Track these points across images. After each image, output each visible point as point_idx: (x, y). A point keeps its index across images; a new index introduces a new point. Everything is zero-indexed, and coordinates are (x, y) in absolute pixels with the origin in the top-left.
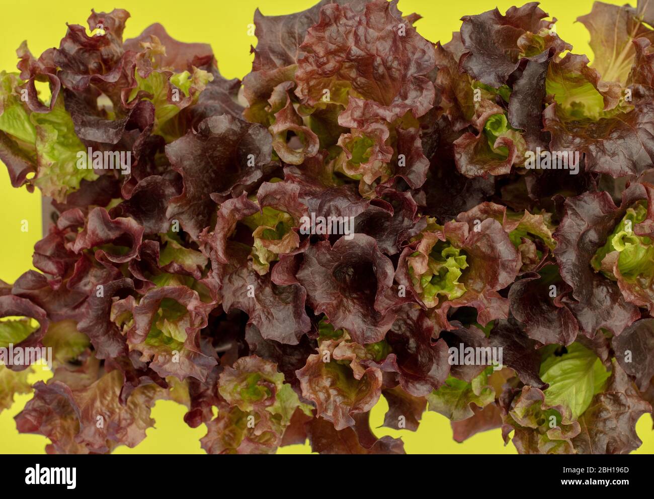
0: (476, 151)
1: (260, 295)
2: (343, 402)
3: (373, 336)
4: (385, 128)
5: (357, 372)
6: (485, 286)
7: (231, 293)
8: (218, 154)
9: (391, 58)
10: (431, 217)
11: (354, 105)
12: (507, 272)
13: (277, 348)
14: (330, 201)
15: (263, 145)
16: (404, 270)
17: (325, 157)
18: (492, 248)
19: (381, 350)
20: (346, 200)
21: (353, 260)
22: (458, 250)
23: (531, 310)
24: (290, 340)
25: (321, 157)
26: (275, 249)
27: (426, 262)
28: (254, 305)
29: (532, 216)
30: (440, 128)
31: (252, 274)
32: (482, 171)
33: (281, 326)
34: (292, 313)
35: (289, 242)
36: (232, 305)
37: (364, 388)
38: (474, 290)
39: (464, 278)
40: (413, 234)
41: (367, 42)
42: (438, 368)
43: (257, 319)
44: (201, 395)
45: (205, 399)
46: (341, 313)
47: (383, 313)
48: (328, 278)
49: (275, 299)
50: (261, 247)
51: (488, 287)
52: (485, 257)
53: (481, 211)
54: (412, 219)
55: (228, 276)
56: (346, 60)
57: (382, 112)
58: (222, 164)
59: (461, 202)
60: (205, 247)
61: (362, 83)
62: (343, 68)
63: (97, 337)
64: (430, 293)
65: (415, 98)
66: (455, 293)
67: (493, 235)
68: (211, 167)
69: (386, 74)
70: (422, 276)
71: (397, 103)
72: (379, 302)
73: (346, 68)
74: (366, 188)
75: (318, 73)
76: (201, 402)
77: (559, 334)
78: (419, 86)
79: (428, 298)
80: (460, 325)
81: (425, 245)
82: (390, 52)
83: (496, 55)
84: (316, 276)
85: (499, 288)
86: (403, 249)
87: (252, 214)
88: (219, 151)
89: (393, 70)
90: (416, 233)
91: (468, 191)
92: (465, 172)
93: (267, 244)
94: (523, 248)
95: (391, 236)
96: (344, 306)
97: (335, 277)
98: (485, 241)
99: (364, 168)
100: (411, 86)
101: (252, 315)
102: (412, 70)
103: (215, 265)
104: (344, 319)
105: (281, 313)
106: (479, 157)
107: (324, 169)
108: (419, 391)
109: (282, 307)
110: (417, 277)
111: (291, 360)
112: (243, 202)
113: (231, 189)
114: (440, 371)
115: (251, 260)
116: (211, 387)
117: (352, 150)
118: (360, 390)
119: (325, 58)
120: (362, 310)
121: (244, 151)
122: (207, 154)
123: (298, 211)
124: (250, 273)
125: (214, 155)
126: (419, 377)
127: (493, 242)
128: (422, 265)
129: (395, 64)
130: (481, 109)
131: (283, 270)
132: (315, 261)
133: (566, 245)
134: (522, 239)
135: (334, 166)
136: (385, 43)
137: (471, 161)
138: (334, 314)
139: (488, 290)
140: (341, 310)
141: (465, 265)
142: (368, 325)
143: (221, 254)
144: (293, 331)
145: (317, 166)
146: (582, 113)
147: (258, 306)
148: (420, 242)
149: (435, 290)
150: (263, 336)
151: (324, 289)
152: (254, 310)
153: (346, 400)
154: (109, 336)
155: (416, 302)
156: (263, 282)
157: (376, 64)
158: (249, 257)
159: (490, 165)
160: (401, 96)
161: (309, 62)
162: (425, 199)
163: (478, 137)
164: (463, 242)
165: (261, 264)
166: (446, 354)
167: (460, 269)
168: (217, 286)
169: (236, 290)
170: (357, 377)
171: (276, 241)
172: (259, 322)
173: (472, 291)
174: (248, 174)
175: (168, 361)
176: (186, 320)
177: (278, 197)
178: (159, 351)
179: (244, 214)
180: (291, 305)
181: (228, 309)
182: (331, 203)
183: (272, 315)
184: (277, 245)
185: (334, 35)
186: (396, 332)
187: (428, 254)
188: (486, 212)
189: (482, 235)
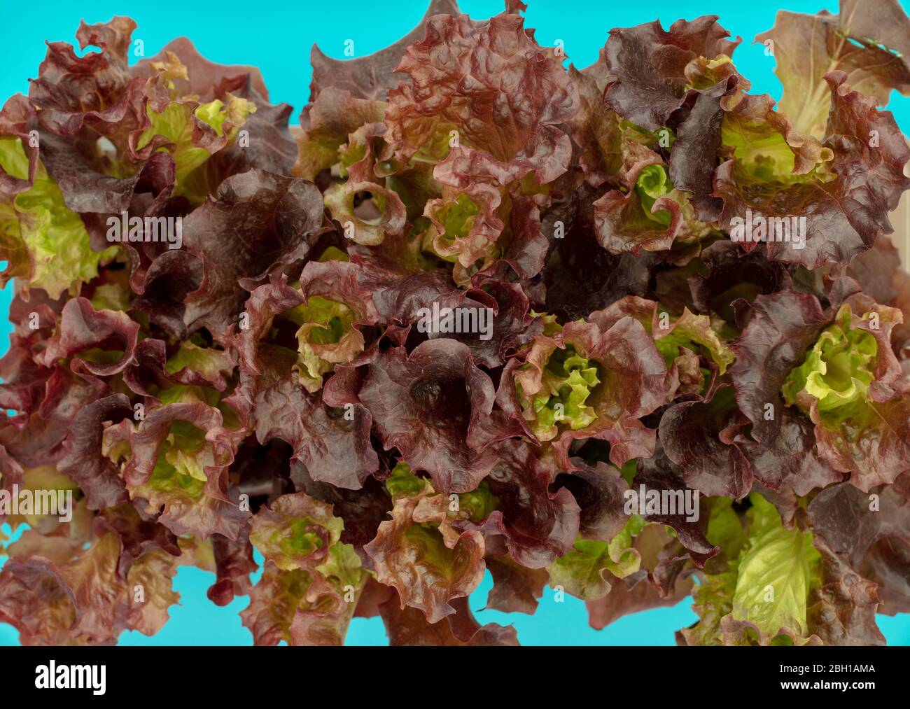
0: (625, 216)
1: (310, 418)
2: (436, 583)
3: (463, 483)
4: (497, 193)
5: (449, 539)
6: (622, 412)
7: (269, 416)
8: (249, 226)
9: (520, 96)
10: (550, 314)
11: (458, 153)
12: (652, 392)
14: (411, 293)
15: (311, 208)
16: (509, 390)
17: (408, 229)
18: (631, 357)
19: (483, 504)
20: (434, 292)
21: (439, 375)
22: (587, 360)
23: (692, 447)
24: (349, 483)
26: (330, 356)
27: (540, 376)
28: (301, 433)
29: (694, 316)
31: (298, 389)
32: (633, 245)
33: (338, 463)
34: (353, 445)
35: (349, 343)
36: (269, 434)
37: (461, 560)
38: (607, 416)
39: (594, 398)
40: (523, 341)
41: (489, 72)
42: (561, 526)
43: (304, 453)
44: (230, 560)
45: (236, 565)
46: (420, 449)
48: (402, 399)
49: (329, 424)
50: (309, 353)
51: (628, 413)
52: (621, 370)
53: (622, 308)
54: (522, 321)
55: (264, 393)
56: (457, 94)
57: (494, 169)
58: (258, 239)
59: (599, 300)
60: (231, 352)
61: (476, 127)
62: (452, 104)
63: (87, 479)
64: (546, 421)
65: (544, 156)
66: (582, 420)
67: (632, 340)
68: (243, 245)
69: (512, 117)
70: (534, 397)
71: (519, 159)
72: (473, 435)
73: (456, 105)
74: (463, 273)
75: (415, 110)
76: (230, 570)
77: (729, 483)
78: (550, 139)
79: (544, 428)
80: (582, 463)
81: (538, 353)
82: (519, 87)
83: (653, 86)
84: (387, 395)
85: (640, 414)
86: (507, 360)
87: (295, 307)
88: (250, 221)
89: (522, 113)
90: (527, 339)
91: (611, 286)
92: (609, 245)
93: (319, 351)
94: (681, 361)
96: (424, 438)
97: (414, 397)
98: (621, 348)
99: (461, 244)
100: (541, 138)
101: (296, 447)
103: (244, 377)
104: (424, 455)
105: (337, 445)
106: (628, 224)
107: (406, 247)
108: (535, 560)
109: (340, 435)
110: (527, 398)
111: (355, 509)
112: (280, 289)
113: (267, 271)
114: (565, 531)
115: (297, 371)
116: (243, 548)
117: (445, 221)
118: (455, 563)
119: (428, 89)
120: (449, 445)
121: (285, 217)
123: (358, 300)
124: (294, 388)
125: (246, 228)
126: (537, 541)
127: (633, 350)
128: (534, 381)
129: (525, 105)
130: (631, 158)
131: (340, 386)
132: (384, 374)
133: (750, 362)
134: (680, 348)
135: (421, 244)
136: (513, 74)
137: (618, 230)
138: (411, 449)
139: (626, 417)
140: (420, 444)
141: (596, 382)
142: (458, 466)
143: (250, 362)
144: (354, 471)
146: (771, 172)
147: (306, 435)
148: (531, 350)
150: (312, 476)
151: (397, 414)
152: (300, 440)
153: (439, 580)
154: (103, 476)
155: (524, 434)
156: (313, 402)
157: (498, 102)
158: (294, 367)
159: (642, 237)
160: (526, 150)
161: (403, 94)
164: (590, 351)
165: (310, 378)
166: (571, 507)
167: (589, 387)
168: (247, 406)
169: (275, 413)
170: (449, 544)
171: (331, 345)
172: (306, 457)
173: (605, 418)
174: (291, 249)
175: (185, 513)
176: (208, 451)
177: (330, 282)
178: (172, 499)
179: (283, 307)
180: (351, 433)
181: (263, 439)
182: (413, 296)
183: (325, 447)
184: (333, 351)
185: (443, 58)
186: (499, 480)
187: (542, 366)
188: (628, 310)
189: (617, 341)
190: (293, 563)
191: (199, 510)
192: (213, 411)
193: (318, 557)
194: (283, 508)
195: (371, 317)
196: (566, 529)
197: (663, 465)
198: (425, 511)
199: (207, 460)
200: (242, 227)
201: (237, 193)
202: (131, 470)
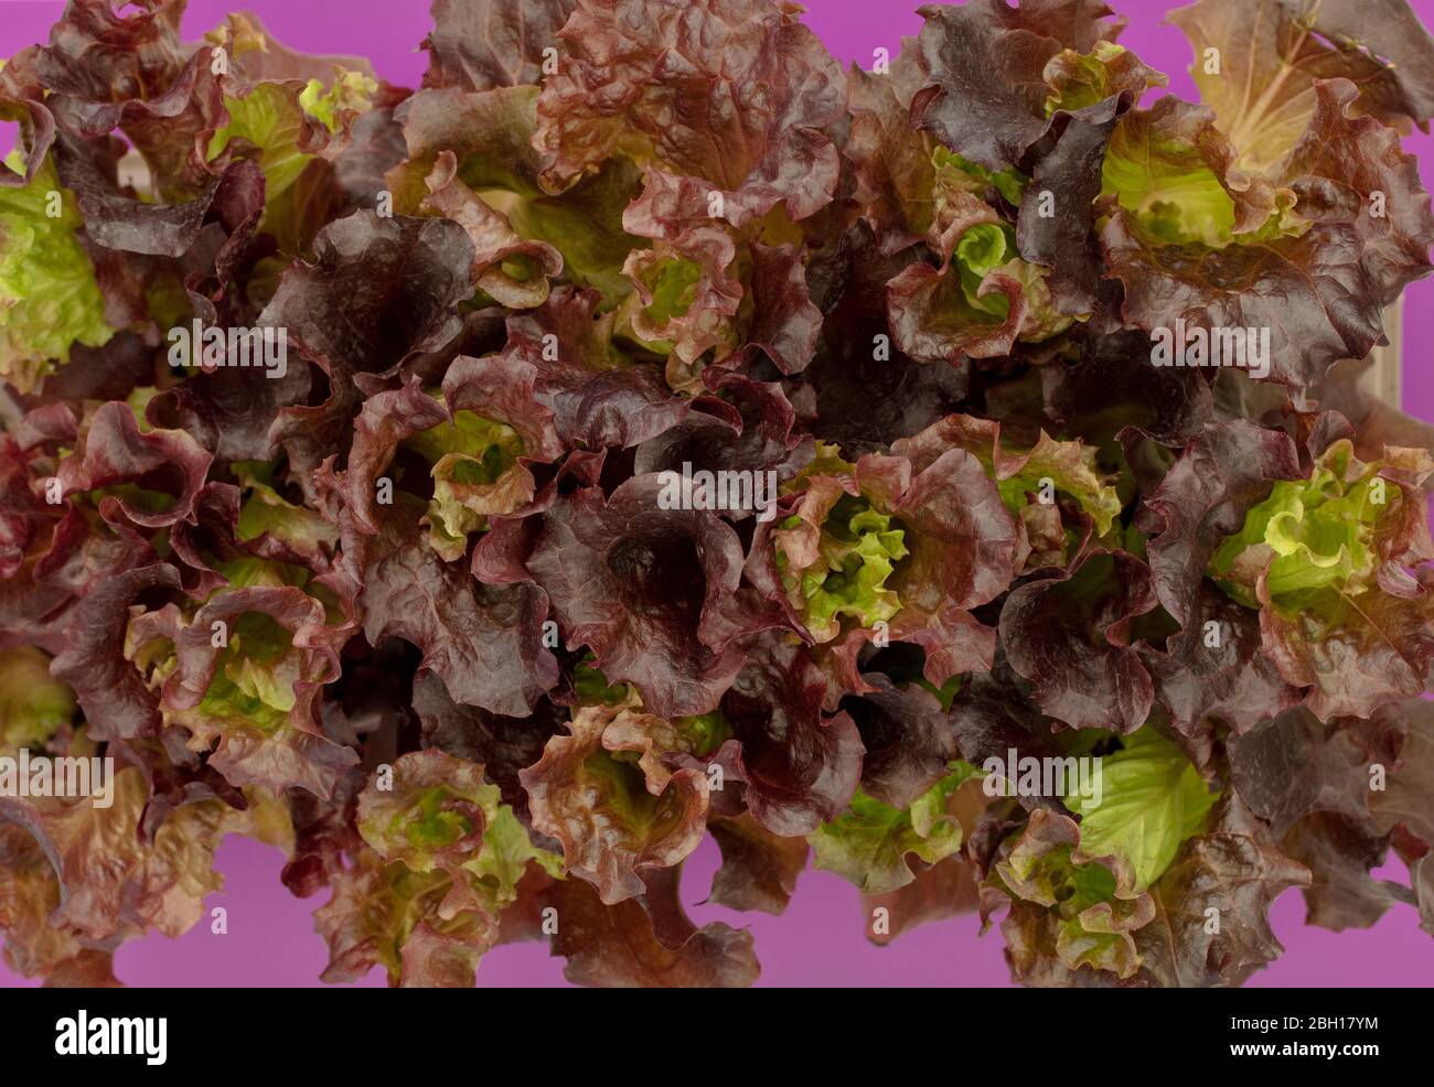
0: (937, 304)
1: (448, 606)
2: (621, 844)
3: (692, 702)
4: (725, 239)
5: (654, 779)
6: (943, 600)
7: (384, 603)
9: (750, 86)
10: (829, 443)
11: (659, 187)
12: (992, 568)
13: (482, 725)
14: (603, 398)
16: (765, 556)
17: (594, 303)
18: (962, 515)
19: (709, 732)
20: (639, 399)
21: (654, 532)
22: (888, 519)
23: (1049, 652)
24: (511, 707)
25: (585, 304)
26: (480, 504)
27: (815, 540)
28: (434, 629)
29: (1055, 443)
30: (854, 247)
31: (430, 560)
32: (950, 349)
33: (493, 676)
34: (517, 647)
35: (510, 489)
36: (386, 630)
37: (669, 814)
38: (919, 606)
39: (896, 581)
40: (786, 476)
41: (704, 45)
42: (833, 775)
43: (441, 660)
44: (318, 826)
45: (327, 835)
46: (624, 649)
47: (716, 649)
48: (596, 571)
49: (479, 615)
50: (450, 500)
51: (951, 601)
52: (945, 535)
53: (942, 434)
54: (782, 444)
55: (377, 565)
56: (653, 81)
58: (374, 324)
60: (328, 500)
61: (680, 138)
62: (644, 100)
63: (93, 692)
64: (821, 611)
65: (794, 178)
66: (878, 611)
67: (963, 486)
68: (355, 336)
69: (737, 119)
70: (805, 572)
71: (753, 185)
72: (708, 626)
73: (650, 102)
74: (682, 371)
75: (586, 103)
76: (319, 841)
77: (1109, 708)
78: (804, 150)
79: (818, 621)
80: (886, 683)
81: (815, 503)
82: (750, 71)
83: (998, 97)
84: (571, 564)
85: (974, 603)
87: (432, 426)
89: (753, 112)
90: (792, 473)
92: (911, 349)
93: (462, 494)
94: (1030, 515)
96: (630, 633)
97: (613, 569)
98: (944, 499)
99: (678, 328)
100: (788, 151)
101: (428, 651)
102: (793, 116)
103: (347, 542)
104: (631, 660)
105: (492, 648)
106: (941, 317)
107: (592, 331)
108: (788, 823)
109: (495, 634)
110: (794, 574)
111: (514, 754)
112: (411, 400)
113: (400, 362)
114: (838, 782)
115: (427, 527)
116: (341, 807)
117: (654, 286)
118: (659, 818)
119: (607, 70)
120: (669, 644)
121: (416, 283)
122: (340, 309)
123: (532, 421)
124: (425, 558)
125: (355, 306)
126: (792, 795)
127: (963, 502)
128: (806, 547)
129: (758, 101)
130: (949, 212)
131: (498, 552)
132: (568, 531)
134: (1029, 495)
135: (613, 324)
136: (741, 51)
137: (925, 326)
138: (610, 649)
139: (949, 608)
140: (624, 642)
141: (901, 552)
142: (682, 676)
143: (361, 515)
144: (519, 688)
145: (576, 324)
146: (1175, 229)
147: (443, 632)
148: (804, 494)
149: (834, 605)
150: (453, 696)
151: (587, 595)
152: (433, 641)
153: (627, 839)
154: (119, 691)
155: (791, 626)
156: (453, 578)
157: (717, 95)
158: (423, 521)
159: (966, 335)
160: (763, 170)
162: (814, 402)
163: (940, 273)
164: (897, 502)
165: (448, 537)
166: (851, 744)
167: (891, 561)
168: (353, 587)
169: (394, 597)
170: (654, 788)
171: (482, 488)
172: (444, 666)
173: (914, 610)
174: (434, 328)
175: (250, 752)
176: (294, 662)
177: (489, 389)
178: (231, 728)
179: (413, 427)
180: (514, 629)
181: (375, 638)
182: (606, 404)
183: (473, 651)
184: (484, 496)
186: (745, 694)
187: (820, 524)
188: (953, 438)
189: (939, 487)
190: (428, 860)
191: (273, 750)
192: (311, 603)
193: (466, 848)
195: (549, 450)
196: (840, 780)
197: (1003, 676)
198: (623, 732)
199: (289, 677)
200: (351, 305)
201: (340, 250)
202: (174, 685)
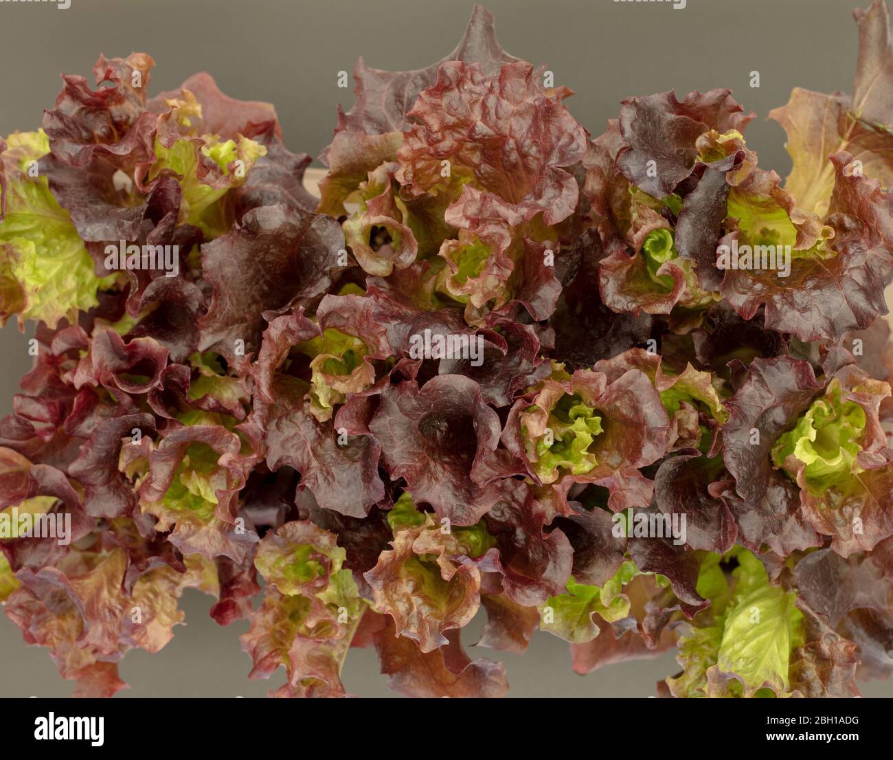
0: (630, 277)
1: (319, 448)
2: (431, 615)
3: (464, 517)
4: (506, 233)
5: (446, 571)
6: (623, 462)
7: (279, 443)
8: (270, 258)
9: (528, 142)
10: (559, 362)
11: (469, 197)
12: (654, 444)
13: (337, 519)
14: (424, 327)
15: (333, 244)
16: (515, 430)
17: (425, 269)
18: (636, 409)
19: (479, 542)
20: (445, 329)
21: (448, 411)
22: (592, 409)
23: (684, 500)
24: (354, 511)
25: (419, 269)
26: (341, 387)
27: (545, 420)
28: (310, 461)
29: (696, 372)
30: (585, 246)
31: (309, 419)
32: (634, 305)
33: (344, 491)
34: (360, 474)
35: (361, 377)
36: (280, 461)
37: (456, 593)
38: (607, 464)
39: (597, 446)
40: (531, 383)
41: (498, 118)
42: (555, 567)
43: (312, 481)
44: (233, 581)
45: (239, 587)
46: (425, 481)
47: (481, 485)
48: (411, 432)
49: (338, 454)
50: (322, 383)
51: (628, 463)
52: (626, 421)
53: (627, 359)
54: (531, 362)
55: (276, 420)
56: (468, 139)
57: (503, 211)
58: (278, 272)
59: (604, 349)
60: (246, 380)
61: (486, 172)
62: (464, 149)
64: (548, 464)
65: (552, 198)
66: (583, 466)
67: (638, 392)
68: (263, 276)
69: (520, 163)
70: (538, 439)
72: (477, 470)
73: (467, 149)
74: (475, 313)
76: (233, 590)
77: (715, 538)
78: (558, 182)
79: (545, 471)
80: (581, 508)
81: (546, 397)
82: (528, 132)
83: (665, 155)
84: (396, 427)
85: (641, 465)
86: (515, 400)
87: (311, 338)
88: (273, 254)
89: (530, 158)
90: (535, 381)
91: (614, 334)
92: (611, 304)
93: (331, 381)
94: (681, 415)
95: (501, 382)
96: (430, 472)
97: (422, 431)
98: (626, 399)
99: (472, 285)
100: (549, 181)
101: (305, 474)
102: (554, 161)
103: (257, 405)
104: (429, 488)
105: (344, 474)
106: (632, 285)
107: (422, 286)
108: (528, 599)
109: (347, 465)
110: (531, 440)
111: (355, 538)
112: (298, 321)
113: (290, 304)
114: (558, 572)
115: (309, 400)
116: (247, 570)
117: (459, 262)
118: (451, 597)
119: (440, 134)
120: (454, 480)
121: (306, 252)
122: (256, 259)
123: (372, 334)
124: (306, 418)
125: (267, 260)
126: (531, 580)
127: (638, 402)
128: (539, 424)
129: (533, 151)
130: (640, 221)
131: (351, 415)
132: (395, 407)
133: (741, 420)
134: (681, 403)
135: (435, 284)
136: (522, 121)
137: (622, 290)
138: (416, 480)
139: (626, 467)
140: (426, 477)
141: (599, 430)
142: (460, 500)
143: (265, 390)
144: (360, 499)
145: (412, 282)
147: (315, 463)
148: (539, 393)
149: (556, 461)
150: (319, 503)
151: (405, 446)
152: (308, 468)
153: (434, 612)
155: (527, 473)
156: (323, 431)
157: (507, 148)
158: (306, 397)
159: (645, 298)
160: (535, 194)
161: (417, 137)
162: (554, 339)
163: (633, 258)
164: (597, 400)
165: (321, 407)
166: (565, 547)
167: (592, 435)
168: (259, 433)
169: (286, 440)
170: (446, 576)
171: (343, 377)
172: (314, 484)
173: (605, 466)
174: (312, 283)
175: (194, 533)
176: (222, 475)
178: (182, 518)
179: (300, 338)
180: (359, 464)
181: (273, 466)
183: (333, 476)
184: (344, 382)
185: (455, 104)
186: (497, 519)
187: (549, 410)
188: (634, 362)
189: (623, 392)
190: (295, 588)
191: (208, 532)
192: (232, 437)
193: (319, 584)
194: (289, 535)
195: (384, 352)
196: (560, 570)
198: (424, 543)
199: (219, 483)
200: (264, 258)
201: (262, 224)
202: (147, 485)
